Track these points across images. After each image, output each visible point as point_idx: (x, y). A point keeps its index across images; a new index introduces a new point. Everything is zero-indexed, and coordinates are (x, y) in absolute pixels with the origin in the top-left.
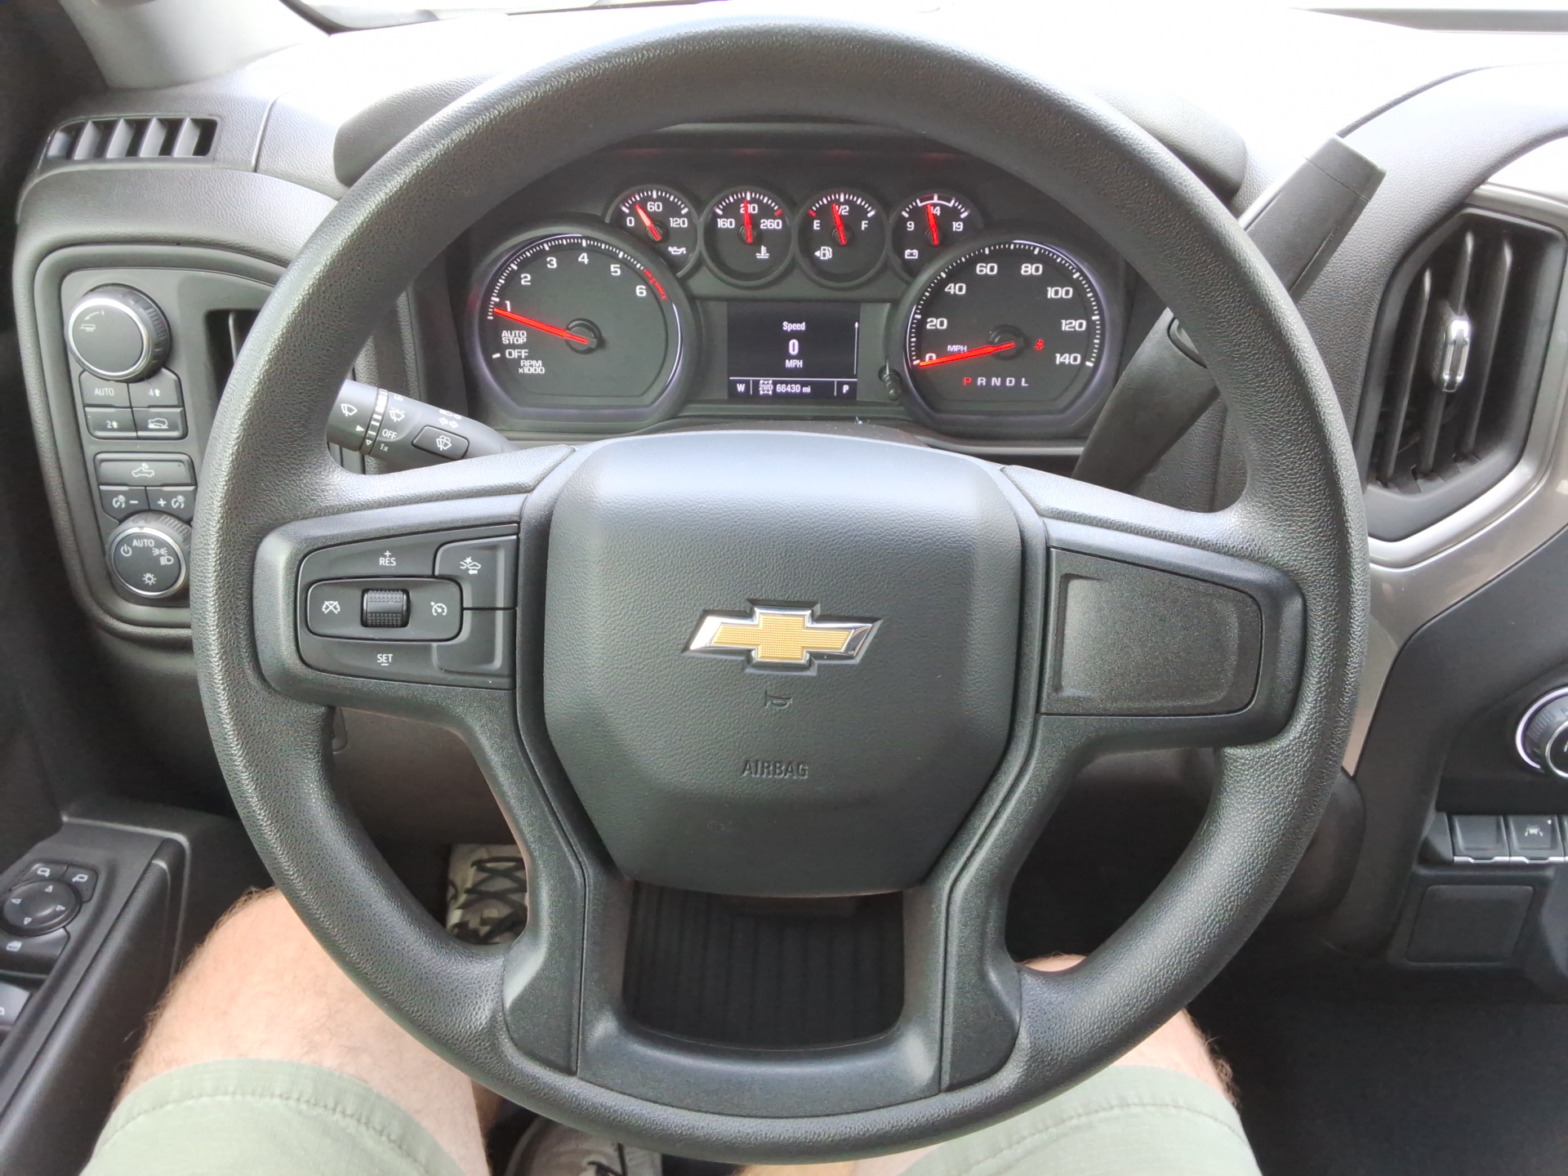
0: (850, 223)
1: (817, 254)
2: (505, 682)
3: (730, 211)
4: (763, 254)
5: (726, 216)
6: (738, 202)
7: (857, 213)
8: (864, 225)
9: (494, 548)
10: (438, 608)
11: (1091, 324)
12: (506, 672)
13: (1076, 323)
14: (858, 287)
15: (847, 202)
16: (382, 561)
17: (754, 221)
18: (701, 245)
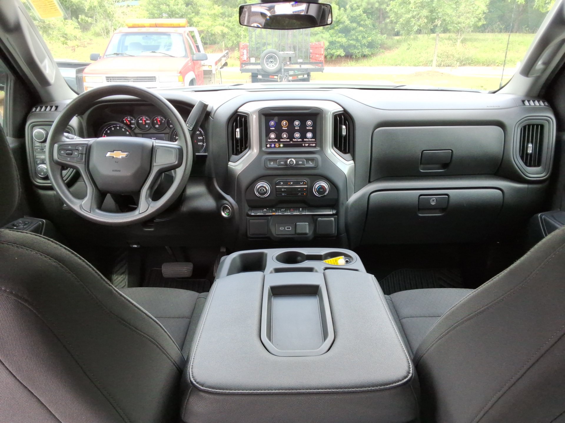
0: (161, 121)
1: (156, 126)
2: (84, 163)
3: (141, 120)
4: (147, 126)
5: (140, 120)
6: (142, 118)
7: (162, 120)
8: (163, 122)
9: (83, 146)
10: (76, 153)
11: (203, 138)
12: (84, 162)
13: (201, 137)
14: (162, 131)
15: (160, 118)
16: (69, 147)
17: (145, 121)
18: (136, 125)
